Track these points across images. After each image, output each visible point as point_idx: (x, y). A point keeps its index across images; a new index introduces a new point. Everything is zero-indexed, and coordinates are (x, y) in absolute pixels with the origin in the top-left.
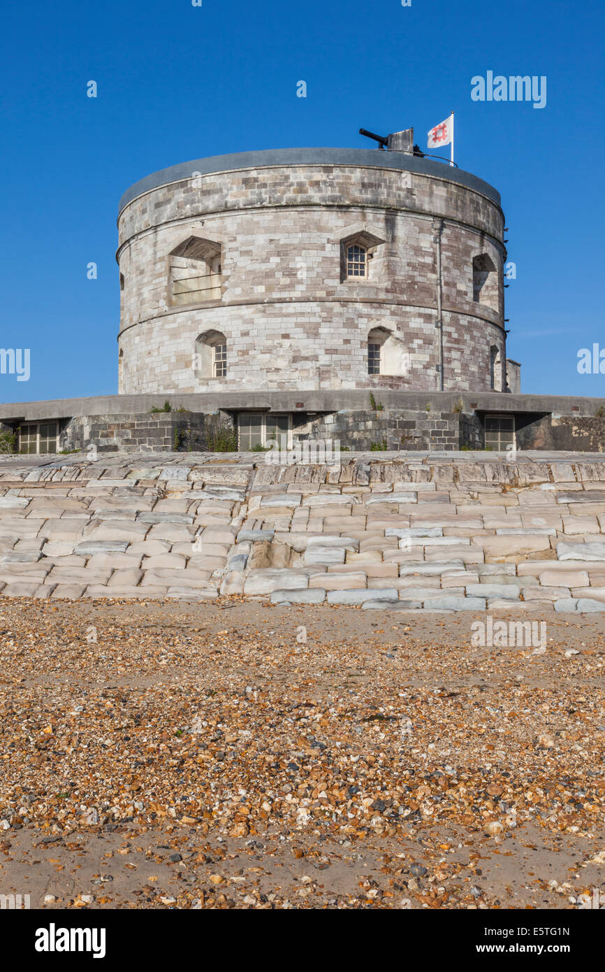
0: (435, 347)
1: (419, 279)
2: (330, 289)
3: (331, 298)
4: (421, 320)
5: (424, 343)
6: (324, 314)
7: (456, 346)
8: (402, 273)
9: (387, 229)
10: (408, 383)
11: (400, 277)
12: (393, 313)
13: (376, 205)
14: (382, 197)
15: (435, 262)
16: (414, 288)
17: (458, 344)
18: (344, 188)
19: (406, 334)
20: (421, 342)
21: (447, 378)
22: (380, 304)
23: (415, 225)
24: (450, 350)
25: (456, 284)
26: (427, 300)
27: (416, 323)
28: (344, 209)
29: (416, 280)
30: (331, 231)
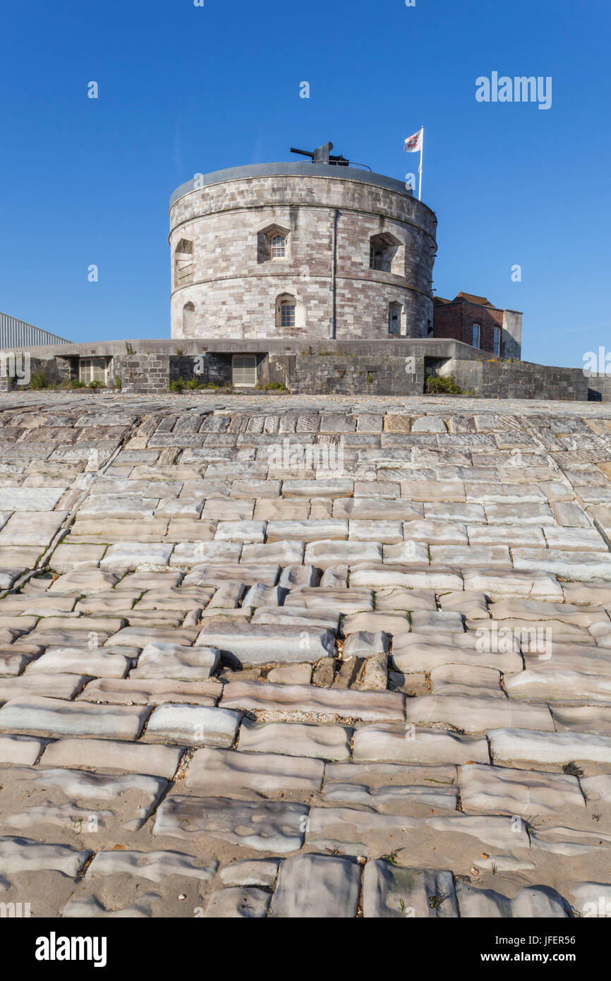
0: (329, 305)
1: (316, 256)
2: (251, 268)
3: (250, 275)
4: (318, 286)
5: (319, 303)
6: (247, 286)
7: (350, 303)
8: (303, 253)
9: (291, 221)
10: (305, 332)
11: (300, 256)
12: (294, 283)
13: (282, 204)
14: (288, 197)
15: (331, 242)
16: (312, 263)
17: (352, 302)
18: (260, 194)
19: (304, 297)
20: (316, 302)
21: (340, 327)
22: (285, 276)
23: (314, 216)
24: (343, 306)
25: (351, 258)
26: (323, 271)
27: (313, 289)
28: (260, 209)
29: (314, 257)
30: (251, 226)
